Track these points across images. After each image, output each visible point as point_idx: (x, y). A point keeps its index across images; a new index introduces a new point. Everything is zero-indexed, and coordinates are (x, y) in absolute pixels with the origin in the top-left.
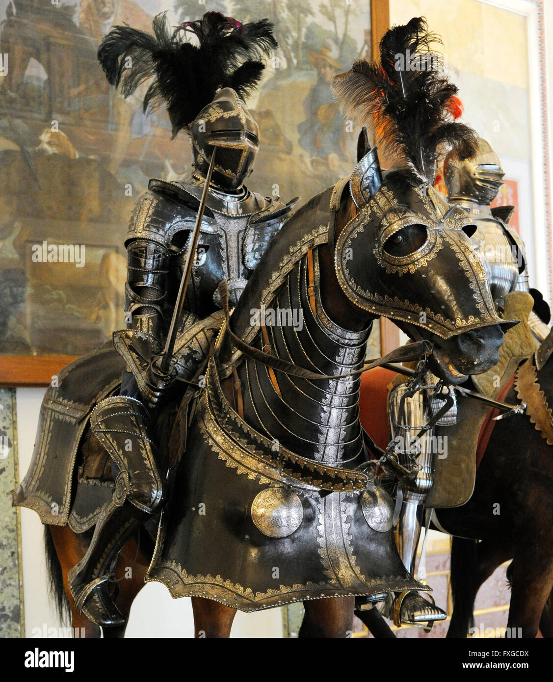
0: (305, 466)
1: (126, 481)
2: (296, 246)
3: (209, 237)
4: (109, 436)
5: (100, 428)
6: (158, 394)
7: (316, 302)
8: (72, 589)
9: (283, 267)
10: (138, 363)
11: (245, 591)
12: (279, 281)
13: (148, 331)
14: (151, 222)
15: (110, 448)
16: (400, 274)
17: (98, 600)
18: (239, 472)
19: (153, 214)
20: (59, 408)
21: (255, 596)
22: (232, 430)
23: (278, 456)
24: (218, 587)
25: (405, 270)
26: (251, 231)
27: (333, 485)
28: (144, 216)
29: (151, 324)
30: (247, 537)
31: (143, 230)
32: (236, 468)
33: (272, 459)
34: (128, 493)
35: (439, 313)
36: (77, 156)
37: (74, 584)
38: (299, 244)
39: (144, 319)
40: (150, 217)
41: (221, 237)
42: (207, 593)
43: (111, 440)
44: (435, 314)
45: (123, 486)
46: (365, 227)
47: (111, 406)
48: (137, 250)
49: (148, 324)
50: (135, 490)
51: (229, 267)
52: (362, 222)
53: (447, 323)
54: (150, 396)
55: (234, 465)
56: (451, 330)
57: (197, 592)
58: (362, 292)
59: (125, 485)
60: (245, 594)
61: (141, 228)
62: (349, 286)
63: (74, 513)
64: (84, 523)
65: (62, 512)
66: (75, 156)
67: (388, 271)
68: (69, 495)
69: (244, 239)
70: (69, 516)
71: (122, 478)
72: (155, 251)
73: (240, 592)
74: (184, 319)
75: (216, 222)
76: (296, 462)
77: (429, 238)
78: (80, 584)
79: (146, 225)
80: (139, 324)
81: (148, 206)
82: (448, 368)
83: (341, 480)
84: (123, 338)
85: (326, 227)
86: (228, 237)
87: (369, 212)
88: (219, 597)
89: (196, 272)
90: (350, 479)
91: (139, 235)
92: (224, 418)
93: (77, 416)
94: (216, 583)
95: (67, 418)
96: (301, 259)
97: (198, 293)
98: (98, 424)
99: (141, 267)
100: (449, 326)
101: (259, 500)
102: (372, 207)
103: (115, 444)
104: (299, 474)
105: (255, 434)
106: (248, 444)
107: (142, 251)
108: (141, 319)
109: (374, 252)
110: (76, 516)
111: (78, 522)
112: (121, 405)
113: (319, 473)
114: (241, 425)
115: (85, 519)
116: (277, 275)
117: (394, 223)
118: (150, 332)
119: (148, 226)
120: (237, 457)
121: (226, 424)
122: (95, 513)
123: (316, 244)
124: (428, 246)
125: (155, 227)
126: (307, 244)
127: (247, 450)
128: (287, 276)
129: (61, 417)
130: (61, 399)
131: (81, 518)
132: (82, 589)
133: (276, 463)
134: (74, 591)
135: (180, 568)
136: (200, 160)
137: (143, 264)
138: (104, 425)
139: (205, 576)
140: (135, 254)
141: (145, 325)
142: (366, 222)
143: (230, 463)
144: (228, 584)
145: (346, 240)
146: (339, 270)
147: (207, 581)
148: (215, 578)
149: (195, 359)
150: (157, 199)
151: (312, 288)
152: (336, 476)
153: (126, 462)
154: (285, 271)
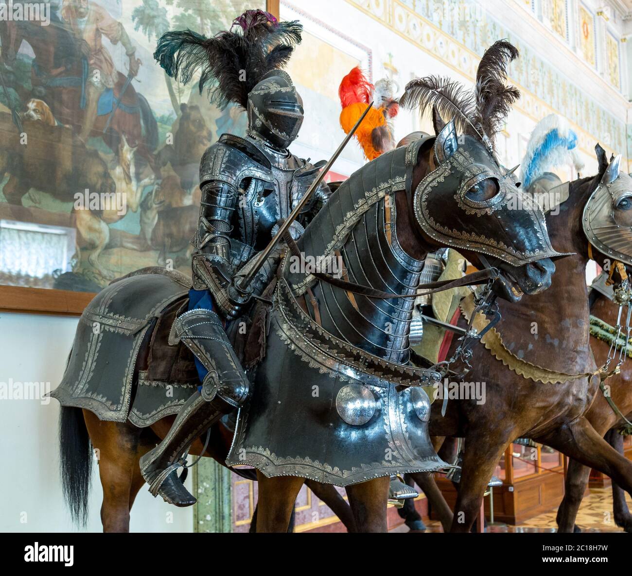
0: (386, 366)
1: (215, 380)
2: (372, 191)
3: (267, 185)
4: (196, 342)
5: (187, 335)
6: (237, 308)
7: (393, 236)
8: (145, 475)
9: (358, 208)
10: (217, 282)
11: (333, 469)
12: (354, 219)
13: (223, 256)
14: (226, 167)
15: (197, 352)
16: (479, 215)
17: (173, 484)
18: (321, 371)
19: (227, 162)
20: (111, 322)
21: (343, 474)
22: (313, 338)
23: (360, 358)
24: (308, 467)
25: (483, 213)
26: (295, 183)
27: (411, 381)
28: (220, 163)
29: (224, 251)
30: (331, 425)
31: (220, 174)
32: (319, 369)
33: (354, 360)
34: (219, 390)
35: (511, 246)
36: (56, 124)
37: (149, 470)
38: (375, 191)
39: (218, 246)
40: (224, 164)
41: (275, 185)
42: (299, 473)
43: (198, 345)
44: (508, 247)
45: (211, 384)
46: (445, 177)
47: (194, 317)
48: (213, 190)
49: (223, 251)
50: (225, 387)
51: (281, 209)
52: (442, 174)
53: (518, 254)
54: (230, 309)
55: (317, 366)
56: (521, 259)
57: (289, 472)
58: (440, 228)
59: (215, 383)
60: (334, 472)
61: (218, 172)
62: (428, 223)
63: (135, 410)
64: (147, 419)
65: (120, 410)
66: (54, 124)
67: (468, 213)
68: (128, 396)
69: (291, 189)
70: (129, 414)
71: (212, 377)
72: (229, 192)
73: (329, 471)
74: (242, 250)
75: (271, 173)
76: (378, 363)
77: (501, 189)
78: (155, 471)
79: (222, 170)
80: (214, 250)
81: (222, 155)
82: (511, 289)
83: (419, 378)
84: (203, 261)
85: (403, 177)
86: (280, 186)
87: (449, 167)
88: (310, 475)
89: (256, 212)
90: (426, 377)
91: (216, 178)
92: (305, 328)
93: (131, 329)
94: (305, 463)
95: (120, 330)
96: (379, 202)
97: (255, 229)
98: (185, 331)
99: (216, 204)
100: (520, 256)
101: (342, 394)
102: (451, 163)
103: (202, 348)
104: (380, 373)
105: (335, 341)
106: (329, 348)
107: (218, 191)
108: (216, 247)
109: (455, 198)
110: (138, 413)
111: (140, 418)
112: (203, 316)
113: (399, 372)
114: (323, 333)
115: (148, 415)
116: (351, 214)
117: (478, 175)
118: (225, 258)
119: (223, 171)
120: (319, 359)
121: (306, 333)
122: (159, 410)
123: (393, 190)
124: (501, 195)
125: (229, 172)
126: (384, 191)
127: (329, 353)
128: (363, 214)
129: (112, 330)
130: (112, 315)
131: (143, 415)
132: (157, 475)
133: (358, 364)
134: (147, 477)
135: (269, 452)
136: (258, 123)
137: (218, 202)
138: (190, 332)
139: (294, 458)
140: (211, 192)
141: (220, 251)
142: (446, 174)
143: (313, 364)
144: (317, 464)
145: (426, 188)
146: (418, 211)
147: (297, 462)
148: (304, 459)
149: (262, 280)
150: (229, 150)
151: (389, 225)
152: (414, 374)
153: (214, 364)
154: (360, 211)
